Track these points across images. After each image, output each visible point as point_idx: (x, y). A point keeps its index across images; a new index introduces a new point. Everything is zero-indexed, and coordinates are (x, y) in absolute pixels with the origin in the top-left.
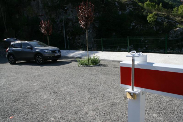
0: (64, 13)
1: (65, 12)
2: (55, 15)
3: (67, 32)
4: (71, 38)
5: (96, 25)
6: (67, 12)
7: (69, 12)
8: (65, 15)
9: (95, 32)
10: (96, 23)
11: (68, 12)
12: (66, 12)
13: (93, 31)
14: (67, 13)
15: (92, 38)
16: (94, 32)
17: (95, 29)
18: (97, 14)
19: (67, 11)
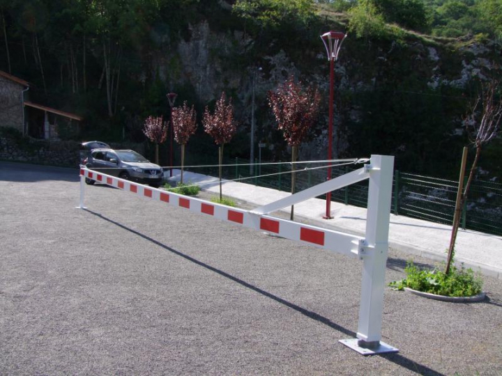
0: (263, 77)
1: (264, 74)
2: (239, 80)
3: (263, 131)
4: (272, 147)
5: (354, 117)
6: (271, 75)
7: (276, 76)
8: (264, 82)
9: (346, 136)
10: (353, 110)
11: (273, 76)
12: (268, 76)
13: (341, 133)
14: (270, 79)
15: (334, 153)
16: (344, 138)
17: (347, 129)
18: (360, 83)
19: (271, 73)
